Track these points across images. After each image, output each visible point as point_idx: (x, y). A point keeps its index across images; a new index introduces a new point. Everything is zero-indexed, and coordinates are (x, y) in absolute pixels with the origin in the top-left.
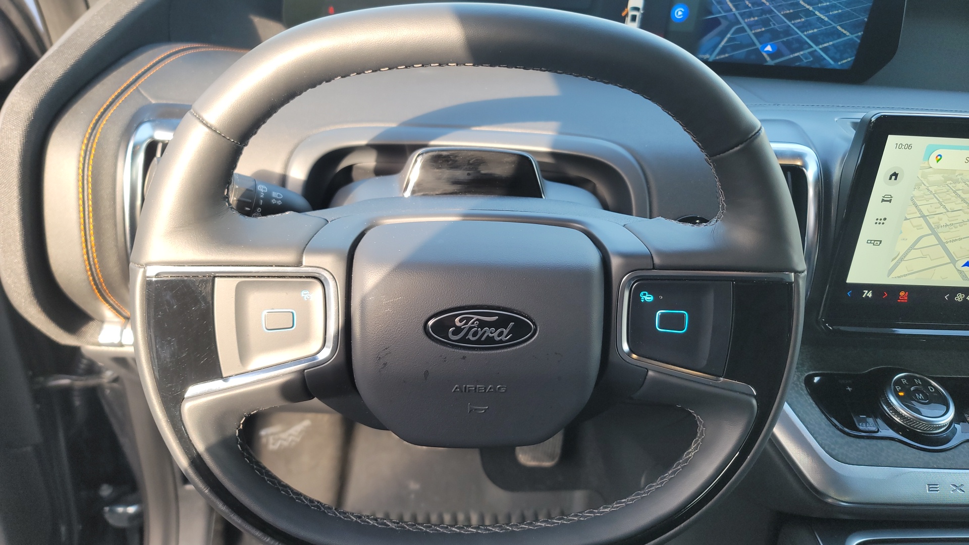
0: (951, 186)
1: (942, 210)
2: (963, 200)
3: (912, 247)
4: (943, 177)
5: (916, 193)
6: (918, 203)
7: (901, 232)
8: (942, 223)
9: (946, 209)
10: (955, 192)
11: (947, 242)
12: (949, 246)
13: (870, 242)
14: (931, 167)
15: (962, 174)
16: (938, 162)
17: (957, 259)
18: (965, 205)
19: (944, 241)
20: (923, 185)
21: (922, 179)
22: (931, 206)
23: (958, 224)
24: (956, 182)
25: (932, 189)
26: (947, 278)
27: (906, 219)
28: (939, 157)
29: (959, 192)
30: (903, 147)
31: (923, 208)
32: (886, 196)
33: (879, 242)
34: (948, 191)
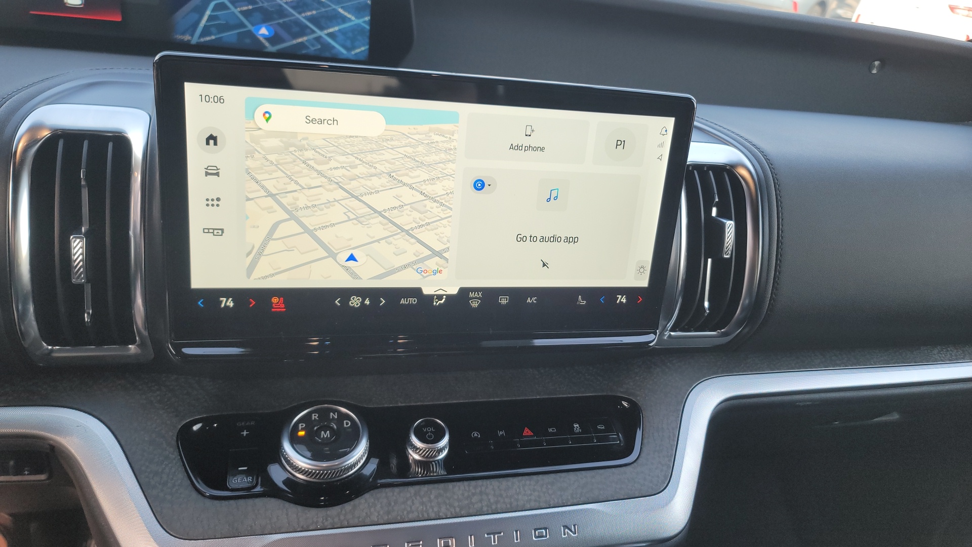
0: (296, 154)
1: (293, 187)
2: (320, 173)
3: (269, 237)
4: (281, 141)
5: (250, 163)
6: (259, 177)
7: (247, 218)
8: (301, 204)
9: (300, 186)
10: (304, 162)
11: (316, 230)
12: (318, 233)
13: (206, 231)
14: (260, 129)
15: (306, 139)
16: (267, 120)
17: (336, 252)
18: (323, 179)
19: (312, 228)
20: (256, 152)
21: (253, 145)
22: (277, 181)
23: (323, 206)
24: (302, 149)
25: (273, 158)
26: (330, 276)
27: (248, 199)
28: (267, 115)
29: (311, 163)
30: (212, 100)
31: (269, 185)
32: (209, 168)
33: (220, 231)
34: (294, 161)
